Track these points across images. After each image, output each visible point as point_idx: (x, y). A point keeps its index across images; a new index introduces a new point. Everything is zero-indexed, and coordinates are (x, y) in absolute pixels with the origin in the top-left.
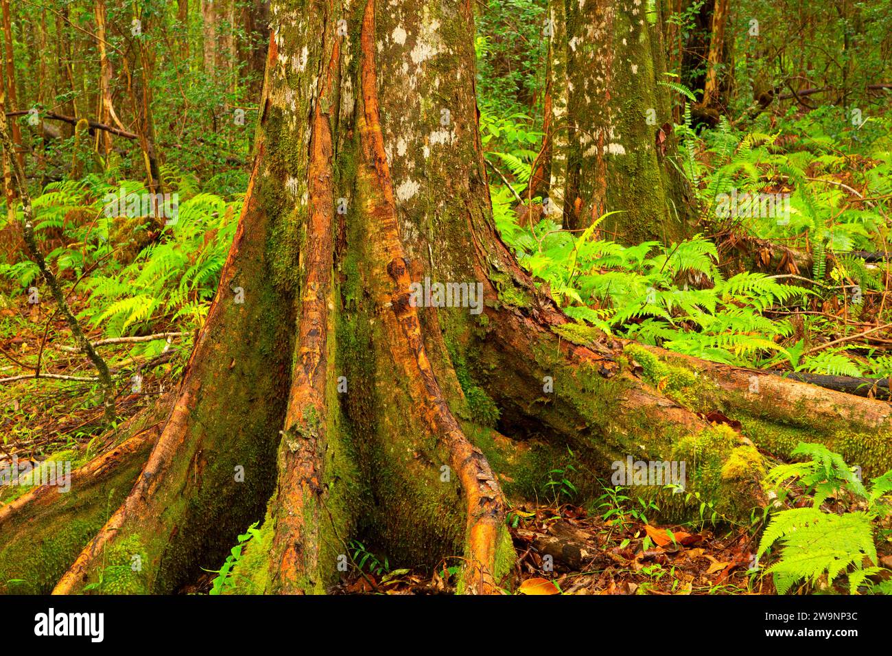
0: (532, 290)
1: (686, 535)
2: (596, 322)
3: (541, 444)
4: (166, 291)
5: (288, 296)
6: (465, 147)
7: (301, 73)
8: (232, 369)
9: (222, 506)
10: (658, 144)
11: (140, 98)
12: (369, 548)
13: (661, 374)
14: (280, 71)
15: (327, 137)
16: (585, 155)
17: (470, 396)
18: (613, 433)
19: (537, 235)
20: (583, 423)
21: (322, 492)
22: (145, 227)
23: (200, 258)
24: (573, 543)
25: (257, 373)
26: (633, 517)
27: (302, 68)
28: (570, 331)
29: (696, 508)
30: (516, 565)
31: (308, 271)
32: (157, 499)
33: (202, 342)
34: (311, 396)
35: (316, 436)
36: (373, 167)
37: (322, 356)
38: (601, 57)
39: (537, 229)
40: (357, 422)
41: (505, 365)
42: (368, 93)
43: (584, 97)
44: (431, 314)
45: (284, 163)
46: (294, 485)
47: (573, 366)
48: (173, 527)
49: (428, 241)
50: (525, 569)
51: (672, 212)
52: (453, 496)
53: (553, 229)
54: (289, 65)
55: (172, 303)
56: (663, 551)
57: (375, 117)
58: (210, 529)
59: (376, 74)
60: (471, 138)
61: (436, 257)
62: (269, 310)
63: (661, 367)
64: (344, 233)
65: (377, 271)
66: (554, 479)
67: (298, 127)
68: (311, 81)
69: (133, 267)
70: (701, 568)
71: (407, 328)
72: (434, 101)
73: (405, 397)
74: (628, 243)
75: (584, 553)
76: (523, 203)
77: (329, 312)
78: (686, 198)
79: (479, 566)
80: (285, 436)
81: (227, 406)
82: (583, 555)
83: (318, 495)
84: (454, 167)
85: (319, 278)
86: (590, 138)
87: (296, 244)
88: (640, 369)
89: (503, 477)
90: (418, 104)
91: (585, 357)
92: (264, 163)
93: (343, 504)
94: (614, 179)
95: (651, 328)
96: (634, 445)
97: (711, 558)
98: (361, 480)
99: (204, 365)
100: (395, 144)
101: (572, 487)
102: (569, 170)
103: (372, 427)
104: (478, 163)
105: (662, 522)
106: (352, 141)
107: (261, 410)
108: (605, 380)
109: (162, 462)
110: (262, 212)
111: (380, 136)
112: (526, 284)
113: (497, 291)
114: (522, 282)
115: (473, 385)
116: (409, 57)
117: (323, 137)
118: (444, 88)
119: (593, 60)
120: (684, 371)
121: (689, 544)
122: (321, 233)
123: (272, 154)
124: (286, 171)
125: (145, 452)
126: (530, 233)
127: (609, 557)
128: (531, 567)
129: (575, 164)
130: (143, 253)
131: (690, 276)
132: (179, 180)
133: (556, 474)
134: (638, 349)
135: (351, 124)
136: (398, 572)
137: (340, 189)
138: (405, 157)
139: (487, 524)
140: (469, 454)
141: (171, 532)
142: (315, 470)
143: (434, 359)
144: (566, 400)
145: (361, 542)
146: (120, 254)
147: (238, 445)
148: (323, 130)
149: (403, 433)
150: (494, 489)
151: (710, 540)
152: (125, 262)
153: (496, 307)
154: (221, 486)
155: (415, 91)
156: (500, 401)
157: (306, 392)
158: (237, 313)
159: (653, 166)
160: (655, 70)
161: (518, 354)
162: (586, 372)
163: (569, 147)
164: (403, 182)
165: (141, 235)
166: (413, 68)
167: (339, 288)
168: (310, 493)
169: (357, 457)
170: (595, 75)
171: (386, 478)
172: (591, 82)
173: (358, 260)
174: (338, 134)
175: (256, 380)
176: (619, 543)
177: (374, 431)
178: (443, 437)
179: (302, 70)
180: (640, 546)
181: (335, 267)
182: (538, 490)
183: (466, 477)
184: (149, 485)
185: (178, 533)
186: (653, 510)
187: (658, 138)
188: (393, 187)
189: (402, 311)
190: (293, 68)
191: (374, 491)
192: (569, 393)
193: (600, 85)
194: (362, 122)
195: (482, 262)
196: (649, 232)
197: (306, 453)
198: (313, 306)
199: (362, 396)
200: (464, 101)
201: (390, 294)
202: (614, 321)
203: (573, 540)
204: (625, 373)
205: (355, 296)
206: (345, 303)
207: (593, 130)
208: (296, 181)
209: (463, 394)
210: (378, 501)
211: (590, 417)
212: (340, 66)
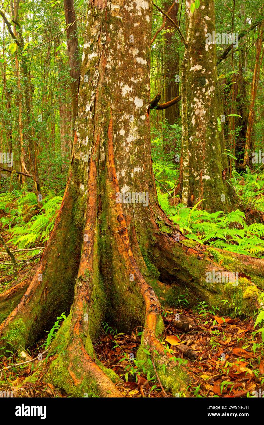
0: (173, 227)
1: (229, 319)
2: (198, 240)
3: (176, 286)
4: (40, 232)
5: (80, 229)
6: (147, 173)
7: (86, 146)
8: (59, 256)
9: (54, 308)
10: (223, 176)
11: (34, 162)
12: (110, 325)
13: (221, 259)
14: (78, 145)
15: (95, 169)
16: (195, 179)
17: (149, 267)
18: (202, 281)
19: (177, 209)
20: (191, 277)
21: (90, 302)
22: (34, 209)
23: (54, 220)
24: (186, 323)
25: (68, 258)
26: (210, 313)
27: (86, 144)
28: (186, 242)
29: (233, 310)
30: (164, 331)
31: (87, 219)
32: (30, 305)
33: (48, 246)
34: (87, 265)
35: (89, 280)
36: (112, 180)
37: (92, 251)
38: (201, 144)
39: (178, 207)
40: (105, 276)
41: (162, 255)
42: (110, 153)
43: (195, 158)
44: (134, 236)
45: (79, 179)
46: (80, 299)
47: (188, 255)
48: (36, 316)
49: (133, 208)
50: (168, 333)
51: (229, 201)
52: (141, 305)
53: (183, 207)
54: (81, 143)
55: (43, 236)
56: (221, 326)
57: (113, 162)
58: (50, 317)
59: (113, 146)
60: (149, 170)
61: (136, 214)
62: (73, 234)
63: (221, 256)
64: (101, 205)
65: (113, 219)
66: (180, 299)
67: (84, 166)
68: (89, 149)
69: (29, 223)
70: (235, 332)
71: (124, 240)
72: (135, 156)
73: (123, 267)
74: (211, 212)
75: (190, 326)
76: (172, 197)
77: (95, 234)
78: (234, 196)
79: (149, 330)
80: (77, 281)
81: (57, 270)
82: (190, 327)
83: (89, 303)
84: (143, 181)
85: (91, 221)
86: (197, 173)
87: (83, 209)
88: (213, 257)
89: (161, 298)
90: (129, 157)
91: (192, 252)
92: (72, 179)
93: (99, 307)
94: (207, 188)
95: (218, 242)
96: (210, 286)
97: (238, 328)
98: (107, 299)
99: (48, 255)
100: (120, 172)
101: (187, 302)
102: (189, 185)
103: (111, 278)
104: (152, 179)
105: (220, 314)
106: (104, 171)
107: (70, 272)
108: (199, 261)
109: (32, 291)
110: (71, 198)
111: (114, 169)
112: (170, 225)
113: (159, 227)
114: (169, 224)
115: (150, 263)
116: (126, 140)
117: (93, 169)
118: (139, 152)
119: (198, 145)
120: (229, 257)
121: (231, 323)
122: (92, 205)
123: (75, 176)
124: (80, 182)
125: (26, 288)
126: (175, 208)
127: (200, 328)
128: (170, 332)
129: (192, 183)
130: (33, 218)
131: (235, 225)
132: (48, 192)
133: (181, 297)
134: (212, 249)
135: (104, 164)
136: (120, 334)
137: (100, 188)
138: (124, 177)
139: (153, 314)
140: (147, 288)
141: (35, 318)
142: (88, 294)
143: (135, 253)
144: (185, 269)
145: (107, 322)
146: (25, 219)
147: (61, 285)
148: (93, 166)
149: (123, 281)
150: (156, 301)
151: (239, 322)
152: (27, 222)
153: (159, 233)
154: (54, 301)
155: (128, 152)
156: (160, 269)
157: (86, 264)
158: (61, 235)
159: (221, 184)
160: (221, 148)
161: (167, 251)
162: (192, 258)
163: (190, 177)
164: (123, 186)
165: (33, 212)
166: (127, 144)
167: (99, 226)
168: (86, 302)
169: (105, 290)
170: (199, 150)
171: (116, 298)
172: (197, 153)
173: (106, 215)
174: (99, 168)
175: (68, 260)
176: (204, 323)
177: (112, 280)
178: (137, 282)
179: (86, 145)
180: (212, 324)
181: (97, 217)
182: (175, 303)
183: (146, 297)
184: (27, 300)
185: (37, 318)
186: (218, 310)
187: (223, 173)
188: (120, 188)
189: (122, 234)
190: (83, 144)
191: (112, 303)
192: (186, 266)
193: (201, 154)
194: (108, 163)
195: (154, 216)
196: (220, 208)
197: (85, 287)
198: (89, 232)
199: (107, 266)
200: (146, 157)
201: (118, 228)
202: (204, 240)
203: (187, 321)
204: (207, 258)
205: (105, 229)
206: (101, 231)
207: (198, 170)
208: (84, 186)
209: (146, 266)
210: (113, 306)
211: (194, 275)
212: (100, 143)
